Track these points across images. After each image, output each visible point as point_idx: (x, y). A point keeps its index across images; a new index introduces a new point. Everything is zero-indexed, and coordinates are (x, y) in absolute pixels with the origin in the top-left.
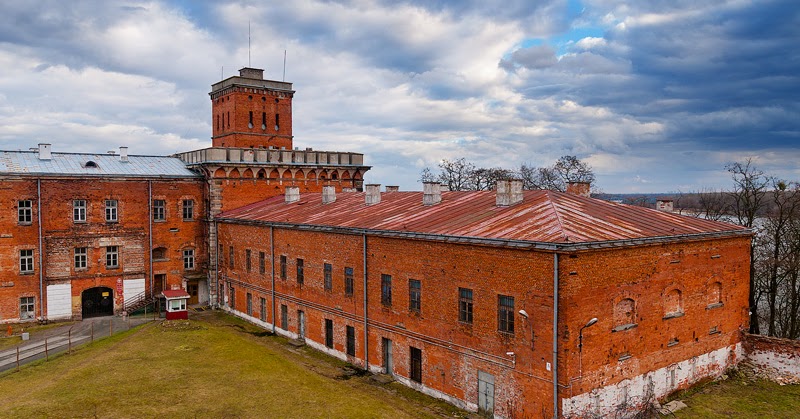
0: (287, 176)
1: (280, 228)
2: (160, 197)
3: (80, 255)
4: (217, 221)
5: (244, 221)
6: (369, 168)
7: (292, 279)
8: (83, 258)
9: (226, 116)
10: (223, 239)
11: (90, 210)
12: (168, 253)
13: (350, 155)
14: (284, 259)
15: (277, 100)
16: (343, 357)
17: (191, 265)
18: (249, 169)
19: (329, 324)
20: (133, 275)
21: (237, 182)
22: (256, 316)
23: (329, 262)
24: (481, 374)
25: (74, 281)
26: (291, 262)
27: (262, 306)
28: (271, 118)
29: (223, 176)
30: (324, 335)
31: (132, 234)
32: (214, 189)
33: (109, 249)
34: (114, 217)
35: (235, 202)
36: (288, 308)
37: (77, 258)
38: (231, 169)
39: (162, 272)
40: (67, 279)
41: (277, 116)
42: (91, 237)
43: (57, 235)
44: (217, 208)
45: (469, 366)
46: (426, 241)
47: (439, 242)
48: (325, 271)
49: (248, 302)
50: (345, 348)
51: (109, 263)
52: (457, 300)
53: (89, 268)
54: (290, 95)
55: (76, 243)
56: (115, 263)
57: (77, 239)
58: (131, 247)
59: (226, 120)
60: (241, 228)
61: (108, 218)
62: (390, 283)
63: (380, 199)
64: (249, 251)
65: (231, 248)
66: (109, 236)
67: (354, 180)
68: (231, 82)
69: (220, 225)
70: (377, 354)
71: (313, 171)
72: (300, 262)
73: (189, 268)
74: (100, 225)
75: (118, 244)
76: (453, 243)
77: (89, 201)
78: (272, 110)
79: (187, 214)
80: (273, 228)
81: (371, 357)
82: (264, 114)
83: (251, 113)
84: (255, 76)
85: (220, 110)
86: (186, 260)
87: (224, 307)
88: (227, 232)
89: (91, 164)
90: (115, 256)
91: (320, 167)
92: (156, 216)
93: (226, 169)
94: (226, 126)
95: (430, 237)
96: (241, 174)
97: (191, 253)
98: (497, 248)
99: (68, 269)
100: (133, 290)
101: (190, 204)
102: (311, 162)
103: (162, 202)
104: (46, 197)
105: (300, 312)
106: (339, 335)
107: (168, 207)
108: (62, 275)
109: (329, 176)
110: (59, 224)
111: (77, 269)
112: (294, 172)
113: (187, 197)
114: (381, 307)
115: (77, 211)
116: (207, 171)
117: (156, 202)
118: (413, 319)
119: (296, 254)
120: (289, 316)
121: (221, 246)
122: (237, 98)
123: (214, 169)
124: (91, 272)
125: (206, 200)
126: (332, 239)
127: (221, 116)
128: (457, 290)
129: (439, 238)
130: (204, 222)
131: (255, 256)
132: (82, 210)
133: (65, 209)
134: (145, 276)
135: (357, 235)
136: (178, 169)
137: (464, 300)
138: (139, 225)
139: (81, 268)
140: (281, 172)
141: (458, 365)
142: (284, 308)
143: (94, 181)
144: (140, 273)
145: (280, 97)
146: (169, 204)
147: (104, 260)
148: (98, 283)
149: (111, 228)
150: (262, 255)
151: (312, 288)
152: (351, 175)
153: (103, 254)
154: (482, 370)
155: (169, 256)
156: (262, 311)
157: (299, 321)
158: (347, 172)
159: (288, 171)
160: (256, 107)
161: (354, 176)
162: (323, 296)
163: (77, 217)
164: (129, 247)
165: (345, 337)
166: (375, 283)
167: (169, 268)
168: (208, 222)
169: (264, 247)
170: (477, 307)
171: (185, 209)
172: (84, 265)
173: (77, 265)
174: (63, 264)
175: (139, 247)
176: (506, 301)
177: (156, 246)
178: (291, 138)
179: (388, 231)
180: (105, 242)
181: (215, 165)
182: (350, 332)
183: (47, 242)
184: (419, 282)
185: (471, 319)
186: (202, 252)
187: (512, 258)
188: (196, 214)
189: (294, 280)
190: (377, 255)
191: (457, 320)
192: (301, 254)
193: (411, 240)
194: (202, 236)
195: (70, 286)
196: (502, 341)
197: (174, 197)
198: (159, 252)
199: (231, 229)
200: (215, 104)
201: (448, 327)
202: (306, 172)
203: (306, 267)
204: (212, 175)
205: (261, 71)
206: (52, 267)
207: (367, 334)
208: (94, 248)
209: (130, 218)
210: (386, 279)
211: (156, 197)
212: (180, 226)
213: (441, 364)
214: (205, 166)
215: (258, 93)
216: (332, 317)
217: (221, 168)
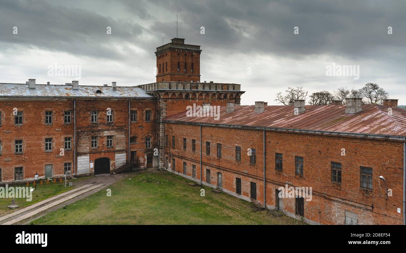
0: (200, 97)
1: (205, 126)
2: (134, 109)
3: (94, 140)
4: (164, 122)
5: (182, 122)
6: (244, 92)
7: (214, 154)
8: (95, 142)
9: (165, 65)
10: (168, 132)
11: (99, 116)
12: (138, 140)
13: (234, 85)
14: (208, 144)
15: (192, 56)
16: (248, 199)
17: (149, 146)
18: (181, 93)
19: (238, 181)
20: (120, 151)
21: (175, 101)
22: (189, 175)
23: (239, 145)
24: (347, 213)
25: (91, 155)
26: (213, 145)
27: (193, 170)
28: (189, 65)
29: (167, 97)
30: (235, 187)
31: (120, 129)
32: (162, 104)
33: (108, 137)
34: (111, 120)
35: (174, 112)
36: (211, 171)
37: (93, 142)
38: (171, 94)
39: (135, 150)
40: (87, 154)
41: (192, 64)
42: (99, 131)
43: (83, 130)
44: (164, 115)
45: (338, 208)
46: (307, 134)
47: (318, 135)
48: (236, 150)
49: (184, 167)
50: (250, 195)
51: (108, 145)
52: (330, 169)
53: (98, 147)
54: (199, 52)
55: (92, 134)
56: (111, 145)
57: (93, 132)
58: (120, 136)
59: (165, 67)
60: (180, 127)
61: (108, 120)
62: (282, 158)
63: (263, 110)
64: (185, 139)
65: (174, 137)
66: (108, 130)
67: (235, 99)
68: (168, 47)
69: (166, 124)
70: (272, 199)
71: (214, 94)
72: (219, 146)
73: (148, 148)
74: (104, 124)
75: (113, 134)
76: (327, 136)
77: (99, 111)
78: (189, 61)
79: (148, 118)
80: (202, 126)
81: (268, 200)
82: (186, 63)
83: (179, 63)
84: (180, 43)
85: (161, 61)
86: (147, 143)
87: (168, 170)
88: (171, 129)
89: (99, 92)
90: (111, 141)
91: (218, 92)
92: (132, 120)
93: (169, 93)
94: (165, 70)
95: (310, 132)
96: (177, 96)
97: (149, 139)
98: (359, 139)
99: (88, 148)
100: (120, 159)
101: (149, 113)
102: (213, 90)
103: (135, 112)
104: (78, 109)
105: (218, 173)
106: (246, 186)
107: (138, 114)
108: (85, 151)
109: (222, 97)
110: (84, 124)
111: (92, 148)
112: (204, 95)
113: (148, 109)
114: (274, 172)
115: (93, 117)
116: (159, 94)
117: (132, 112)
118: (298, 179)
119: (217, 141)
120: (212, 176)
121: (167, 136)
122: (171, 55)
123: (163, 94)
124: (99, 150)
125: (158, 111)
126: (242, 132)
127: (162, 64)
128: (329, 164)
129: (317, 133)
130: (156, 123)
131: (189, 142)
132: (96, 116)
133: (87, 116)
134: (126, 152)
135: (258, 130)
136: (142, 94)
137: (334, 169)
138: (124, 124)
139: (94, 147)
140: (197, 95)
141: (331, 207)
142: (208, 171)
143: (102, 100)
144: (123, 150)
145: (194, 54)
146: (139, 113)
147: (105, 143)
148: (103, 155)
149: (109, 125)
150: (194, 141)
151: (227, 160)
152: (234, 96)
153: (105, 140)
154: (348, 211)
155: (139, 141)
156: (193, 172)
157: (218, 178)
158: (232, 95)
159: (201, 95)
160: (182, 59)
161: (235, 97)
162: (235, 164)
163: (93, 120)
164: (118, 136)
165: (249, 189)
166: (271, 157)
167: (138, 147)
168: (159, 122)
169: (195, 137)
170: (344, 173)
171: (146, 116)
172: (96, 146)
173: (92, 146)
174: (86, 145)
175: (123, 136)
176: (366, 171)
177: (132, 136)
178: (199, 76)
179: (281, 128)
180: (106, 133)
181: (164, 91)
182: (253, 186)
183: (78, 133)
184: (302, 158)
185: (340, 180)
186: (155, 139)
187: (371, 145)
188: (152, 118)
189: (215, 156)
190: (272, 142)
191: (329, 180)
192: (220, 141)
193: (297, 133)
194: (155, 130)
195: (89, 157)
196: (363, 194)
197: (140, 109)
198: (133, 139)
199: (174, 127)
200: (158, 58)
201: (323, 185)
202: (210, 95)
203: (224, 148)
204: (162, 97)
205: (183, 40)
206: (80, 146)
207: (265, 187)
208: (101, 137)
209: (119, 120)
210: (278, 156)
211: (132, 109)
212: (144, 124)
213: (318, 206)
214: (158, 92)
215: (182, 51)
216: (241, 177)
217: (167, 93)
